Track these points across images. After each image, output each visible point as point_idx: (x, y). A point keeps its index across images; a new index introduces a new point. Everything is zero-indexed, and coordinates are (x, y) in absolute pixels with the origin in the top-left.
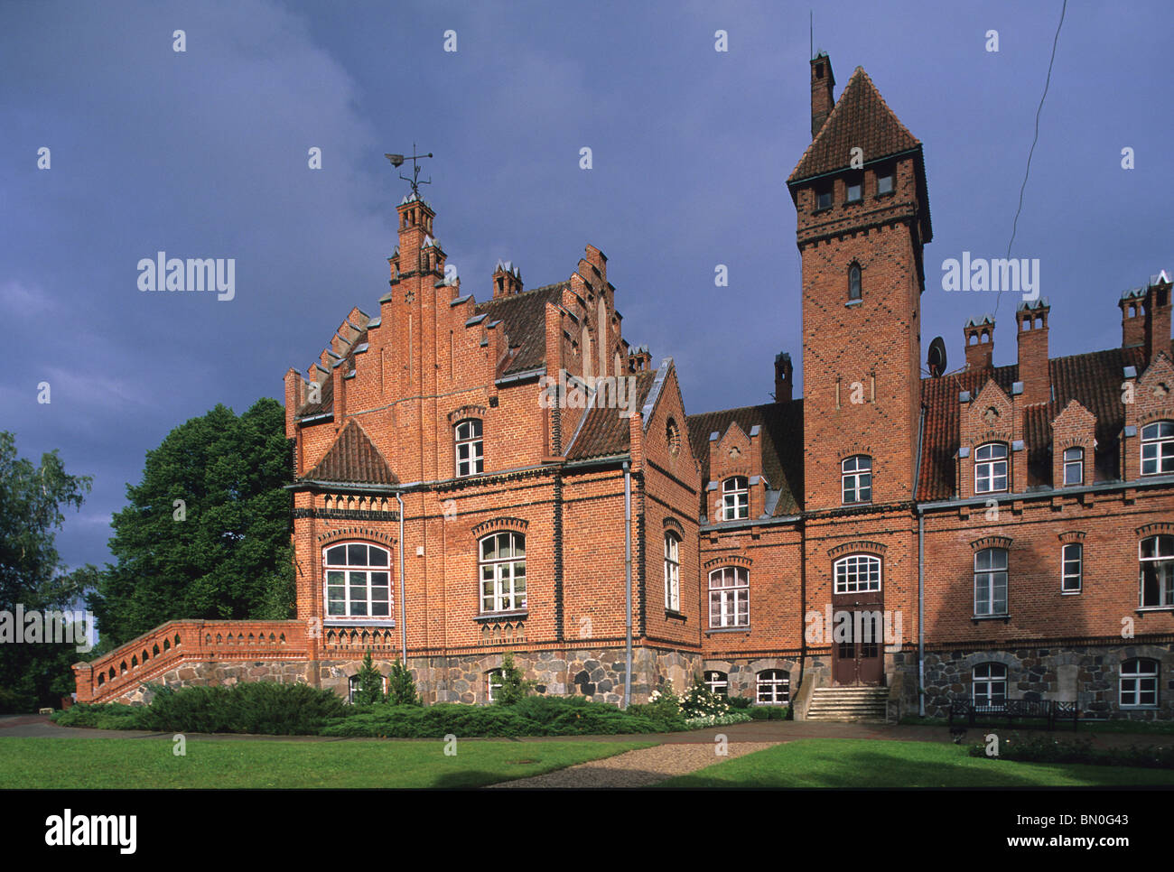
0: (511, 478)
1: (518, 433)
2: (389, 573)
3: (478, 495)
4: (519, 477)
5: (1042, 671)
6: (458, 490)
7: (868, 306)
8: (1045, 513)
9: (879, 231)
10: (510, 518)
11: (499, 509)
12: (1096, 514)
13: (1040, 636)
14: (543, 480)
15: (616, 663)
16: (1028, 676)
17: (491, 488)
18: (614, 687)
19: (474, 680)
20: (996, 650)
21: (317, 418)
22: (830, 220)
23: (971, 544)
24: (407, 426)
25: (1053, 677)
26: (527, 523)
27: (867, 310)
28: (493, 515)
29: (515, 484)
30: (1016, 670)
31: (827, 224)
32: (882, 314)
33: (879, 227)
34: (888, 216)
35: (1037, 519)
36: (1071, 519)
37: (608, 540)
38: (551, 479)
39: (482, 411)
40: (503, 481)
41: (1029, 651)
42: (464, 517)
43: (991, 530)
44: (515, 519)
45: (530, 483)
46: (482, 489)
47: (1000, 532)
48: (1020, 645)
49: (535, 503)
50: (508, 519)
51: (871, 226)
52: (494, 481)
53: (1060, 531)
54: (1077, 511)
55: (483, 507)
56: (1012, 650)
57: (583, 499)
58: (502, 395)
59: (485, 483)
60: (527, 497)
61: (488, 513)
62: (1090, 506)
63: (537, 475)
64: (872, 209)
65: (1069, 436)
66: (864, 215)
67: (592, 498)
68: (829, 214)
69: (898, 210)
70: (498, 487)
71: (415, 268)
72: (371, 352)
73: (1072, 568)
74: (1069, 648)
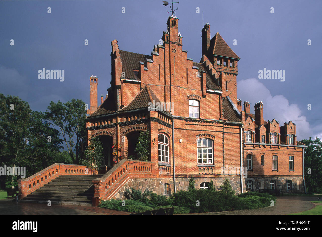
0: (210, 122)
1: (212, 108)
2: (168, 146)
3: (198, 125)
4: (213, 122)
5: (258, 182)
6: (191, 122)
7: (228, 92)
8: (258, 148)
9: (231, 75)
10: (209, 135)
11: (205, 131)
12: (266, 149)
13: (258, 175)
14: (219, 125)
15: (238, 181)
16: (256, 184)
17: (203, 123)
18: (238, 188)
19: (197, 186)
20: (251, 178)
21: (134, 81)
22: (221, 68)
23: (246, 153)
24: (175, 95)
25: (260, 184)
26: (215, 137)
27: (229, 93)
28: (203, 133)
29: (211, 124)
30: (254, 182)
31: (221, 69)
32: (232, 95)
33: (231, 74)
34: (233, 72)
35: (257, 149)
36: (262, 150)
37: (235, 146)
38: (222, 125)
39: (200, 98)
40: (207, 122)
41: (256, 178)
42: (193, 131)
43: (249, 150)
44: (210, 135)
45: (215, 125)
46: (200, 123)
47: (251, 151)
48: (254, 177)
49: (217, 131)
50: (208, 135)
51: (230, 73)
52: (204, 122)
53: (261, 152)
54: (263, 148)
55: (200, 129)
56: (253, 178)
57: (228, 133)
58: (207, 95)
59: (201, 122)
60: (215, 129)
61: (201, 132)
62: (265, 148)
63: (218, 123)
64: (230, 69)
65: (262, 132)
66: (228, 70)
67: (231, 133)
68: (221, 66)
69: (235, 72)
70: (205, 124)
71: (176, 42)
72: (154, 63)
73: (262, 161)
74: (262, 177)
